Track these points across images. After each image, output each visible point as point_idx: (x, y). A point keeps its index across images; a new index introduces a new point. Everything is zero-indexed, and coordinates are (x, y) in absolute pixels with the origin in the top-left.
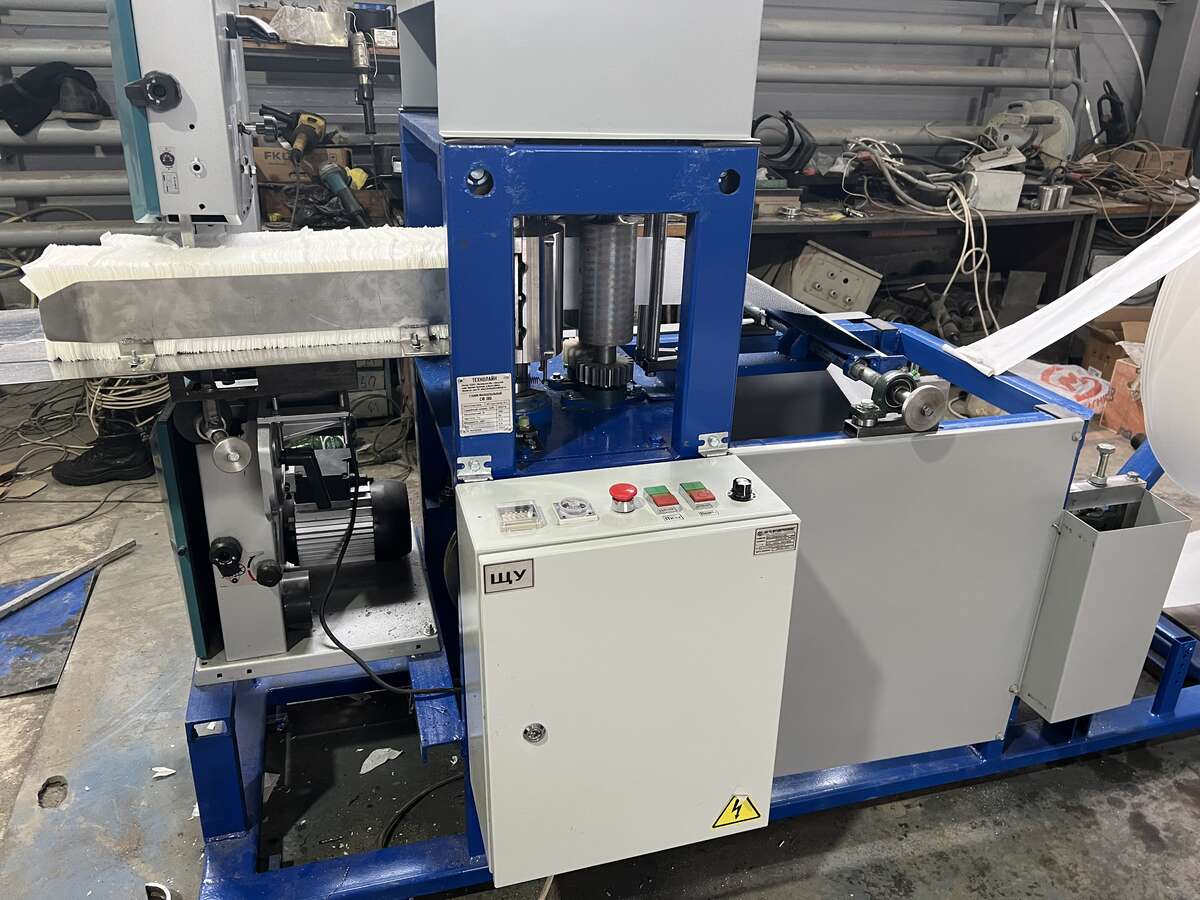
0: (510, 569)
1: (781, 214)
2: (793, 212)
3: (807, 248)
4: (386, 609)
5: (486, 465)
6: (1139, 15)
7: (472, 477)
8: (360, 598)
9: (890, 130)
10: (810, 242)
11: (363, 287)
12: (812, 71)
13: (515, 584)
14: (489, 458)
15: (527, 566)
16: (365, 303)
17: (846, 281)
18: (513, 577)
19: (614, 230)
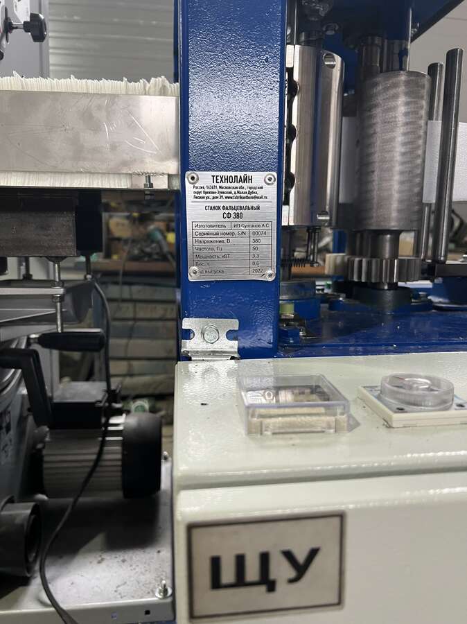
0: (272, 541)
4: (121, 555)
5: (231, 335)
7: (205, 353)
8: (99, 539)
14: (234, 324)
15: (324, 536)
19: (403, 77)
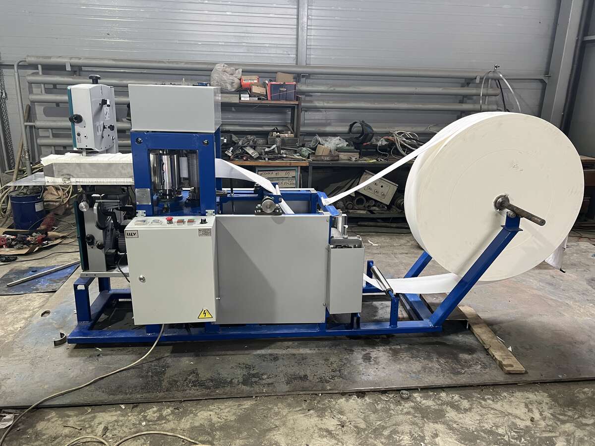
0: (132, 232)
1: (350, 159)
2: (354, 159)
3: (365, 173)
6: (537, 81)
9: (413, 128)
10: (366, 171)
11: (122, 167)
12: (377, 105)
13: (133, 236)
14: (145, 211)
15: (136, 232)
16: (123, 172)
17: (382, 187)
18: (133, 235)
